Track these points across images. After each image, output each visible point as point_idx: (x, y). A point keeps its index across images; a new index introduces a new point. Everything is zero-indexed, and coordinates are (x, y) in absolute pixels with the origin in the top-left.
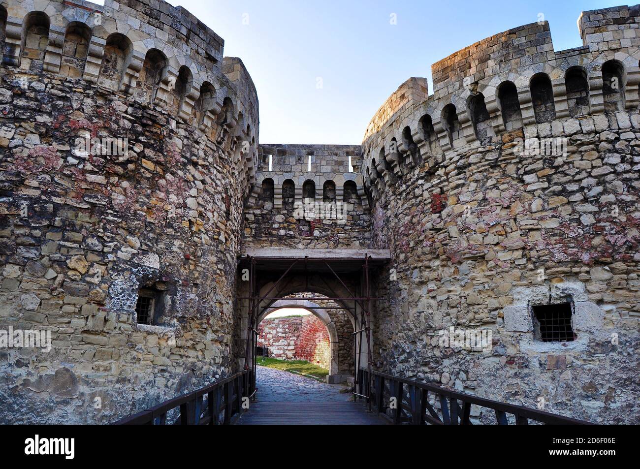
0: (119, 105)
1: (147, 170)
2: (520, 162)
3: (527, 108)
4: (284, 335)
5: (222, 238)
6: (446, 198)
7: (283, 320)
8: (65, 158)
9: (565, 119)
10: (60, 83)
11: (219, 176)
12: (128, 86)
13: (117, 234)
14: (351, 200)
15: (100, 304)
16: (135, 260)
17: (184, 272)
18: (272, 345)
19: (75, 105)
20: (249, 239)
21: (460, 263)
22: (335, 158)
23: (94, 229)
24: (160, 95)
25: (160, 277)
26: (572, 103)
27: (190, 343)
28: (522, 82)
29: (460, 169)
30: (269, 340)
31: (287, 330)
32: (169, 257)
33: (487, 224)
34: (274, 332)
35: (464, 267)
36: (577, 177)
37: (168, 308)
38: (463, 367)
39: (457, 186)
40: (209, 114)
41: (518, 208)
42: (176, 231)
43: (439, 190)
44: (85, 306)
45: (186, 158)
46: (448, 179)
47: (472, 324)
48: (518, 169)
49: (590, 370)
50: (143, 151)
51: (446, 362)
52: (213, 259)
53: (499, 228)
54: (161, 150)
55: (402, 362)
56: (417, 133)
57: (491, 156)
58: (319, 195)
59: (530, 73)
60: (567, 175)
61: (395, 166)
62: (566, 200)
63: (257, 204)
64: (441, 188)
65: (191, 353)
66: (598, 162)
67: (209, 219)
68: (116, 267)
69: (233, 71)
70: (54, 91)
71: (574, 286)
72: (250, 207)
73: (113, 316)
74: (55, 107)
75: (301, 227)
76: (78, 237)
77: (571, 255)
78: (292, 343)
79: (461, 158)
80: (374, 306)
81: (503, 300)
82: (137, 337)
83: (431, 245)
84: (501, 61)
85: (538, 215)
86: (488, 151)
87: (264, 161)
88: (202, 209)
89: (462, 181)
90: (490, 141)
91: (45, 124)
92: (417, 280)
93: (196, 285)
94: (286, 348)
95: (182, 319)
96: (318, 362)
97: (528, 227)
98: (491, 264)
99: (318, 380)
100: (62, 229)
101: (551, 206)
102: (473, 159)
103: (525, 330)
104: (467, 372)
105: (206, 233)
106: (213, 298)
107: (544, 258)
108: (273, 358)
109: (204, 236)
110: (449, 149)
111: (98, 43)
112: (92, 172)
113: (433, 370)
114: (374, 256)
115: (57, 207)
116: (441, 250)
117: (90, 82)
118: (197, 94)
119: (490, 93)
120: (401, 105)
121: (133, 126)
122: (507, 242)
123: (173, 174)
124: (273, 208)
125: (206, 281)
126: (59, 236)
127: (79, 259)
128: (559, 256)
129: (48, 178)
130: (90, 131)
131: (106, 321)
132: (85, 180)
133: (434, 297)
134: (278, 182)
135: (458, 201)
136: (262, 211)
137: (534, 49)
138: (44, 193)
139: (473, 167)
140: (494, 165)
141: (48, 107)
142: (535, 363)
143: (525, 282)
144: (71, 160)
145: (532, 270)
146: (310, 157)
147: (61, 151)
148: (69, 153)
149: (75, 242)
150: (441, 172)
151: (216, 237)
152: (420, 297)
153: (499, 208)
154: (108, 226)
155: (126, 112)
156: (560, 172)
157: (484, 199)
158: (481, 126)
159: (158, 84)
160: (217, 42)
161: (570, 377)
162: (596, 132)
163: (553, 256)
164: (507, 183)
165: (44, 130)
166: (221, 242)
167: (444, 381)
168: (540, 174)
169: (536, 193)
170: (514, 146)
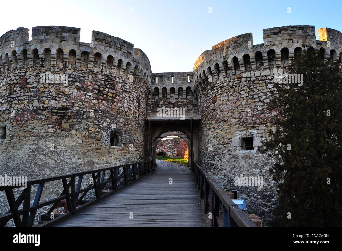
0: (100, 76)
1: (110, 96)
2: (240, 86)
3: (242, 67)
4: (172, 147)
5: (137, 115)
6: (216, 98)
7: (172, 140)
8: (85, 96)
9: (255, 71)
10: (81, 71)
11: (135, 94)
12: (102, 69)
13: (103, 119)
14: (190, 94)
15: (99, 140)
16: (109, 126)
17: (124, 128)
18: (167, 151)
19: (86, 78)
20: (150, 111)
21: (220, 122)
22: (183, 77)
23: (96, 118)
24: (113, 70)
25: (117, 131)
26: (258, 64)
27: (127, 152)
28: (240, 57)
29: (221, 88)
30: (166, 149)
31: (174, 145)
32: (119, 124)
33: (228, 109)
34: (168, 146)
35: (221, 124)
36: (258, 93)
37: (120, 140)
39: (220, 94)
40: (130, 73)
41: (238, 103)
42: (121, 116)
43: (214, 95)
44: (95, 141)
45: (123, 90)
46: (217, 91)
47: (223, 144)
48: (239, 89)
49: (257, 159)
50: (109, 90)
51: (216, 157)
52: (134, 123)
53: (232, 110)
54: (114, 89)
55: (205, 157)
56: (207, 73)
57: (231, 84)
58: (176, 93)
59: (243, 54)
60: (254, 92)
61: (202, 84)
62: (253, 101)
63: (152, 97)
64: (215, 94)
65: (128, 155)
66: (265, 87)
67: (132, 110)
68: (103, 129)
69: (138, 54)
70: (79, 75)
71: (254, 131)
72: (150, 99)
73: (103, 144)
74: (80, 80)
75: (170, 106)
76: (91, 120)
77: (254, 120)
78: (176, 150)
79: (222, 84)
80: (198, 136)
81: (232, 136)
82: (111, 150)
83: (212, 115)
84: (234, 48)
85: (244, 106)
86: (230, 82)
87: (154, 80)
88: (129, 107)
89: (221, 92)
90: (231, 78)
91: (78, 86)
92: (208, 128)
93: (129, 133)
94: (173, 152)
95: (124, 144)
96: (186, 158)
97: (241, 110)
98: (229, 123)
99: (184, 165)
100: (87, 118)
101: (248, 103)
102: (225, 84)
103: (238, 146)
104: (221, 160)
105: (131, 115)
106: (135, 136)
107: (245, 121)
108: (168, 157)
109: (130, 116)
110: (218, 80)
111: (92, 57)
112: (94, 100)
113: (212, 160)
114: (194, 118)
115: (84, 112)
116: (214, 117)
117: (90, 70)
118: (125, 68)
119: (230, 61)
120: (202, 61)
121: (105, 83)
122: (234, 116)
123: (119, 96)
124: (159, 99)
125: (132, 131)
126: (85, 121)
127: (92, 127)
128: (250, 121)
129: (81, 103)
130: (92, 86)
131: (101, 145)
132: (92, 103)
133: (213, 134)
134: (160, 88)
135: (220, 100)
136: (154, 100)
137: (245, 44)
138: (80, 108)
139: (225, 87)
140: (232, 87)
141: (78, 80)
142: (240, 157)
143: (239, 130)
144: (87, 97)
145: (241, 126)
146: (172, 77)
147: (84, 94)
148: (86, 94)
149: (90, 122)
150: (215, 88)
151: (135, 116)
152: (209, 134)
153: (232, 103)
154: (100, 116)
155: (102, 78)
156: (252, 91)
157: (228, 100)
158: (228, 72)
159: (112, 67)
160: (131, 46)
161: (251, 162)
162: (266, 76)
163: (248, 121)
164: (235, 94)
165: (78, 88)
166: (137, 117)
167: (215, 163)
168: (246, 91)
169: (244, 98)
170: (238, 80)
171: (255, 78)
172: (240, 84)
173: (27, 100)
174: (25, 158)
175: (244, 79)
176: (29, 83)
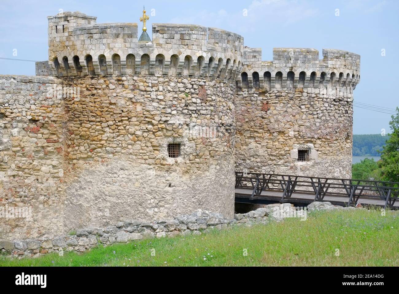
2: (300, 100)
3: (307, 82)
6: (269, 106)
9: (316, 88)
28: (308, 73)
29: (277, 97)
33: (286, 120)
35: (275, 134)
36: (317, 110)
38: (272, 170)
39: (275, 103)
41: (298, 117)
46: (271, 99)
47: (278, 155)
48: (299, 103)
49: (313, 171)
51: (264, 168)
53: (291, 123)
57: (291, 95)
60: (314, 108)
62: (313, 117)
64: (267, 102)
66: (322, 105)
71: (311, 145)
77: (312, 135)
79: (278, 92)
81: (290, 148)
83: (260, 123)
84: (303, 62)
86: (289, 93)
89: (277, 102)
90: (291, 89)
92: (249, 135)
97: (301, 124)
98: (286, 135)
101: (308, 118)
102: (283, 94)
103: (297, 158)
107: (304, 135)
110: (274, 87)
116: (265, 126)
119: (297, 74)
122: (293, 128)
128: (309, 135)
133: (259, 144)
135: (275, 109)
137: (313, 61)
139: (283, 97)
140: (291, 99)
143: (297, 142)
145: (300, 139)
150: (268, 95)
152: (250, 142)
153: (291, 116)
156: (312, 107)
157: (286, 111)
158: (288, 82)
161: (308, 173)
162: (323, 95)
163: (307, 135)
164: (295, 107)
168: (306, 106)
169: (305, 113)
170: (299, 94)
171: (315, 95)
172: (301, 98)
173: (209, 115)
174: (213, 179)
175: (305, 94)
176: (208, 95)
